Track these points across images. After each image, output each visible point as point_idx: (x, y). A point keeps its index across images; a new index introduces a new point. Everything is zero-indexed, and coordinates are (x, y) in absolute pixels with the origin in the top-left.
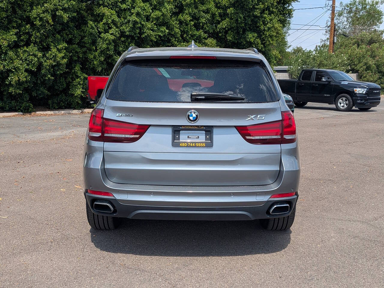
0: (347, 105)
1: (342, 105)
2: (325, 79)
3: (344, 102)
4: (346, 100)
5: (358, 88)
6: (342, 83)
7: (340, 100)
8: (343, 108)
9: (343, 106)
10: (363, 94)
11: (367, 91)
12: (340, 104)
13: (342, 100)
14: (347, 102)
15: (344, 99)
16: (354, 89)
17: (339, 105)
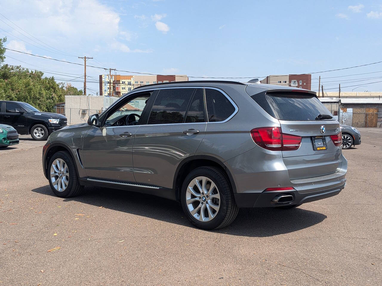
0: (42, 135)
1: (38, 134)
2: (18, 110)
3: (40, 132)
4: (41, 130)
5: (51, 119)
6: (35, 114)
7: (35, 131)
8: (39, 138)
9: (39, 136)
10: (57, 124)
11: (60, 121)
12: (36, 133)
13: (37, 130)
14: (43, 132)
15: (39, 129)
16: (49, 120)
17: (35, 135)
